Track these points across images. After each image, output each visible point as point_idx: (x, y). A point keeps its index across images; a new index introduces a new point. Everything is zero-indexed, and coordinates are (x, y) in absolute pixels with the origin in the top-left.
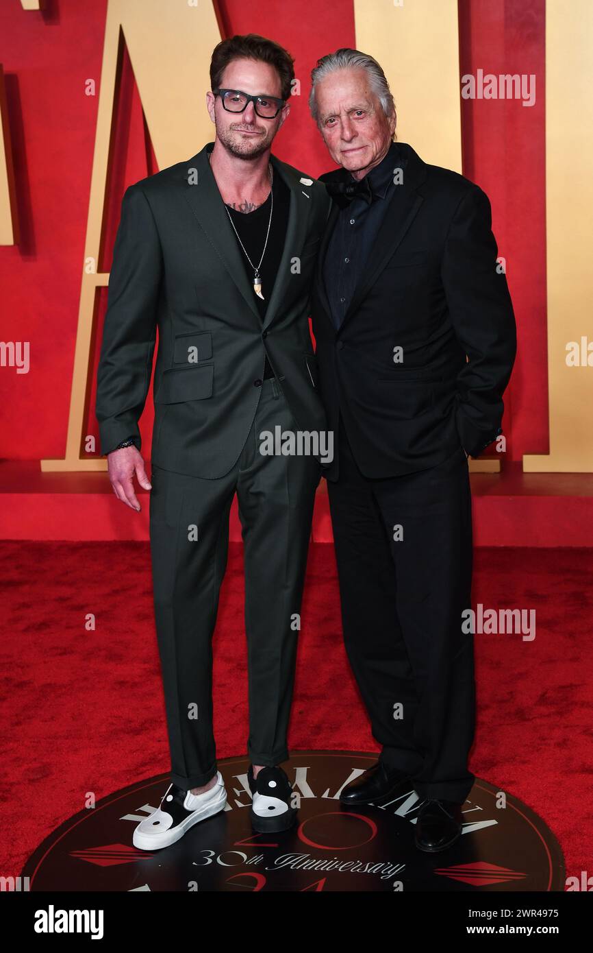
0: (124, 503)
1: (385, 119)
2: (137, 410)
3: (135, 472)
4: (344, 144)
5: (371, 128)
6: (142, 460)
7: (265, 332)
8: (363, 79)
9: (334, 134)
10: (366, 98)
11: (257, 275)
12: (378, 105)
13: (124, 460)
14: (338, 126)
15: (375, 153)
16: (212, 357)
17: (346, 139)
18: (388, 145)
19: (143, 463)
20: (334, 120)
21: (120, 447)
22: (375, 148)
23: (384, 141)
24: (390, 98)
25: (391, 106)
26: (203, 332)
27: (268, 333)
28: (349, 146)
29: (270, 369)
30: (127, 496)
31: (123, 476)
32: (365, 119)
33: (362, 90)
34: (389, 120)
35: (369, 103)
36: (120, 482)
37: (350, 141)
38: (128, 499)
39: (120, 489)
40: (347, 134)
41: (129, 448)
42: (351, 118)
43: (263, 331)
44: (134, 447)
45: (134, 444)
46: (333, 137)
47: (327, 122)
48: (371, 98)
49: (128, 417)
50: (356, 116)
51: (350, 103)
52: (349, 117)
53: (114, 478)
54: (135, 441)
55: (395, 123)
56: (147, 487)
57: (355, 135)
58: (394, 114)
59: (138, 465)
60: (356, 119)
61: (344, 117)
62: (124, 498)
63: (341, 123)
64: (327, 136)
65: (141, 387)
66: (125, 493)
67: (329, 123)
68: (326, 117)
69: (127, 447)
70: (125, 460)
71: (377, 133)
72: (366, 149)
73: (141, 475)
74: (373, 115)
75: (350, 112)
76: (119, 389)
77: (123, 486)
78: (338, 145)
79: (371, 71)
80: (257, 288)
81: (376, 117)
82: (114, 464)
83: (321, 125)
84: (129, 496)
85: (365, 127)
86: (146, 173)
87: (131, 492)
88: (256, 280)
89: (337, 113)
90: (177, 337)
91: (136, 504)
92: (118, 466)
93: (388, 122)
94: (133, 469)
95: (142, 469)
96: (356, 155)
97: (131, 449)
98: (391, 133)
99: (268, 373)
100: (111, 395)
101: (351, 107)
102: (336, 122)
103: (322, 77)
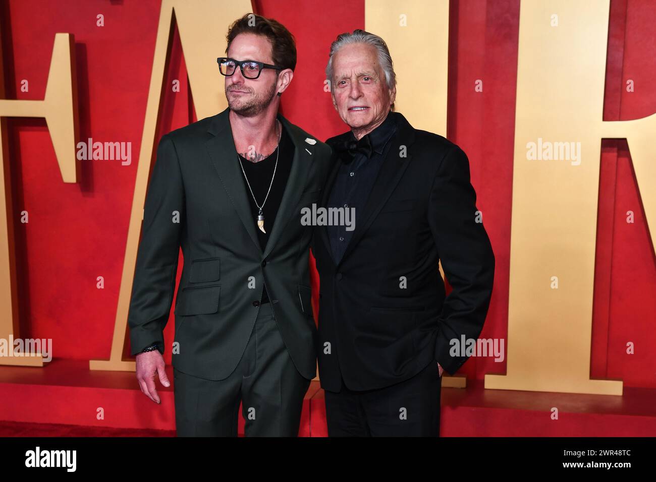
0: (147, 396)
1: (387, 89)
2: (163, 321)
3: (157, 372)
4: (351, 101)
5: (375, 93)
6: (163, 363)
7: (265, 261)
8: (373, 53)
9: (343, 93)
10: (374, 67)
11: (261, 213)
12: (382, 76)
13: (148, 362)
14: (348, 88)
15: (375, 115)
16: (219, 280)
17: (353, 97)
18: (387, 112)
19: (164, 365)
20: (345, 82)
21: (145, 350)
22: (375, 109)
23: (384, 107)
24: (393, 75)
25: (393, 82)
26: (215, 259)
27: (268, 263)
28: (354, 103)
29: (265, 295)
30: (149, 391)
31: (147, 375)
32: (371, 85)
33: (371, 61)
34: (390, 92)
35: (376, 73)
36: (144, 379)
37: (356, 99)
38: (150, 393)
39: (144, 385)
40: (355, 94)
41: (153, 351)
42: (360, 82)
43: (262, 261)
44: (157, 351)
45: (158, 348)
46: (342, 96)
47: (339, 84)
48: (378, 70)
49: (154, 326)
50: (364, 81)
51: (360, 70)
52: (358, 81)
53: (139, 376)
54: (159, 346)
55: (394, 97)
56: (167, 384)
57: (360, 96)
58: (394, 88)
59: (160, 366)
60: (363, 83)
61: (354, 79)
62: (147, 392)
63: (351, 85)
64: (337, 95)
65: (166, 302)
66: (148, 388)
67: (341, 84)
68: (340, 79)
69: (151, 351)
70: (150, 361)
71: (379, 98)
72: (368, 111)
73: (162, 374)
74: (378, 82)
75: (360, 76)
76: (147, 303)
77: (146, 382)
78: (346, 102)
79: (380, 48)
80: (260, 223)
81: (380, 85)
82: (140, 364)
83: (334, 86)
84: (151, 391)
85: (370, 91)
86: (188, 122)
87: (153, 389)
88: (260, 217)
89: (349, 75)
90: (193, 262)
91: (157, 398)
92: (143, 366)
93: (389, 93)
94: (155, 370)
95: (163, 369)
96: (360, 114)
97: (155, 353)
98: (391, 103)
99: (265, 300)
100: (141, 307)
101: (361, 72)
102: (346, 84)
103: (340, 47)
